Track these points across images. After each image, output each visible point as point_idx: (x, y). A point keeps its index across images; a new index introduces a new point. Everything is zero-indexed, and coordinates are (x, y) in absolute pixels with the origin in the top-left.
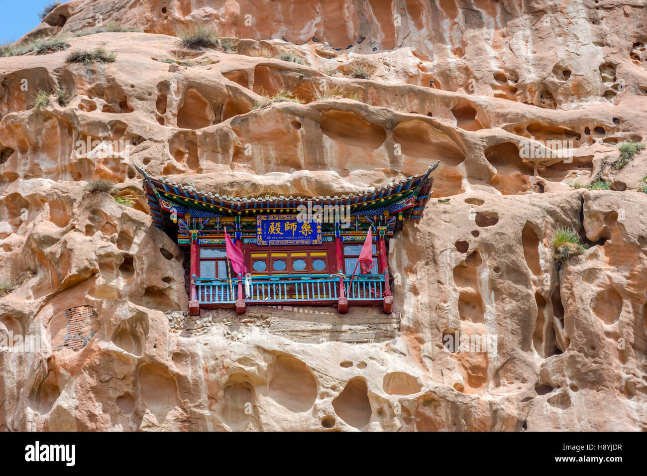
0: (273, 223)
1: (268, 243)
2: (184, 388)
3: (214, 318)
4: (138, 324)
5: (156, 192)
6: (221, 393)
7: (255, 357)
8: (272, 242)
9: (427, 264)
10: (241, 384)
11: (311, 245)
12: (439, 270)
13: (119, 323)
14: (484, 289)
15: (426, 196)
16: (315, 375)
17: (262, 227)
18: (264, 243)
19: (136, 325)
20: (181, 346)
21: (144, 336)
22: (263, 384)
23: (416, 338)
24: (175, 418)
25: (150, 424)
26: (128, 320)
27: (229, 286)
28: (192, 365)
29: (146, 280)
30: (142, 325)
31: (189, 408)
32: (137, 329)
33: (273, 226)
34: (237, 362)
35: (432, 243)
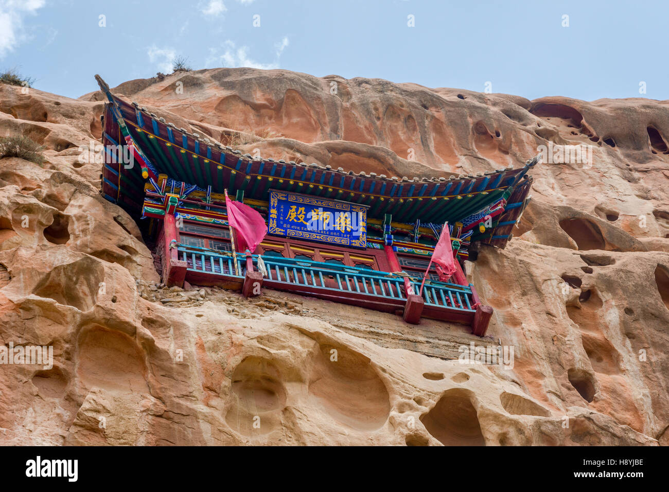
0: (294, 207)
1: (286, 232)
2: (161, 368)
3: (207, 293)
4: (82, 278)
5: (123, 125)
6: (226, 383)
7: (285, 337)
8: (291, 233)
9: (524, 294)
10: (258, 381)
11: (350, 247)
12: (546, 301)
13: (48, 270)
14: (614, 334)
15: (520, 203)
16: (385, 378)
17: (278, 209)
18: (279, 231)
19: (77, 279)
20: (157, 312)
21: (90, 297)
22: (299, 379)
23: (530, 372)
24: (142, 409)
25: (100, 408)
26: (65, 268)
27: (232, 260)
28: (175, 339)
29: (90, 242)
30: (88, 280)
31: (170, 397)
32: (77, 286)
33: (294, 210)
34: (255, 341)
35: (528, 271)
